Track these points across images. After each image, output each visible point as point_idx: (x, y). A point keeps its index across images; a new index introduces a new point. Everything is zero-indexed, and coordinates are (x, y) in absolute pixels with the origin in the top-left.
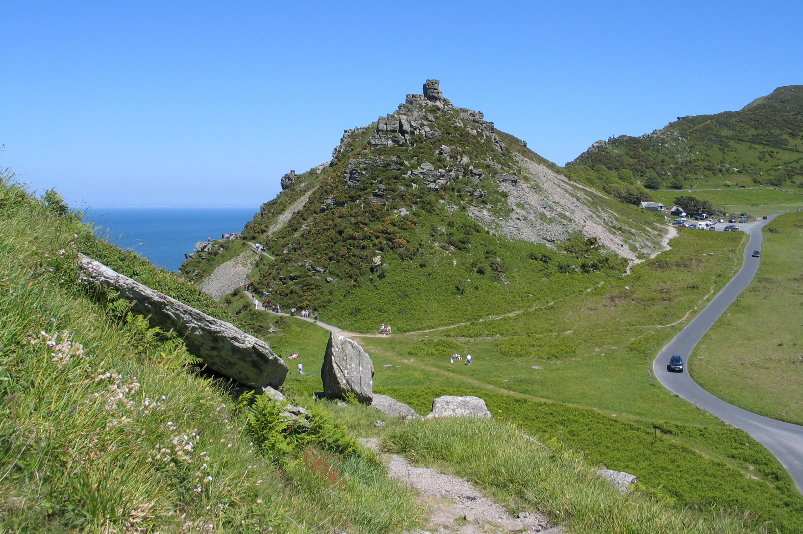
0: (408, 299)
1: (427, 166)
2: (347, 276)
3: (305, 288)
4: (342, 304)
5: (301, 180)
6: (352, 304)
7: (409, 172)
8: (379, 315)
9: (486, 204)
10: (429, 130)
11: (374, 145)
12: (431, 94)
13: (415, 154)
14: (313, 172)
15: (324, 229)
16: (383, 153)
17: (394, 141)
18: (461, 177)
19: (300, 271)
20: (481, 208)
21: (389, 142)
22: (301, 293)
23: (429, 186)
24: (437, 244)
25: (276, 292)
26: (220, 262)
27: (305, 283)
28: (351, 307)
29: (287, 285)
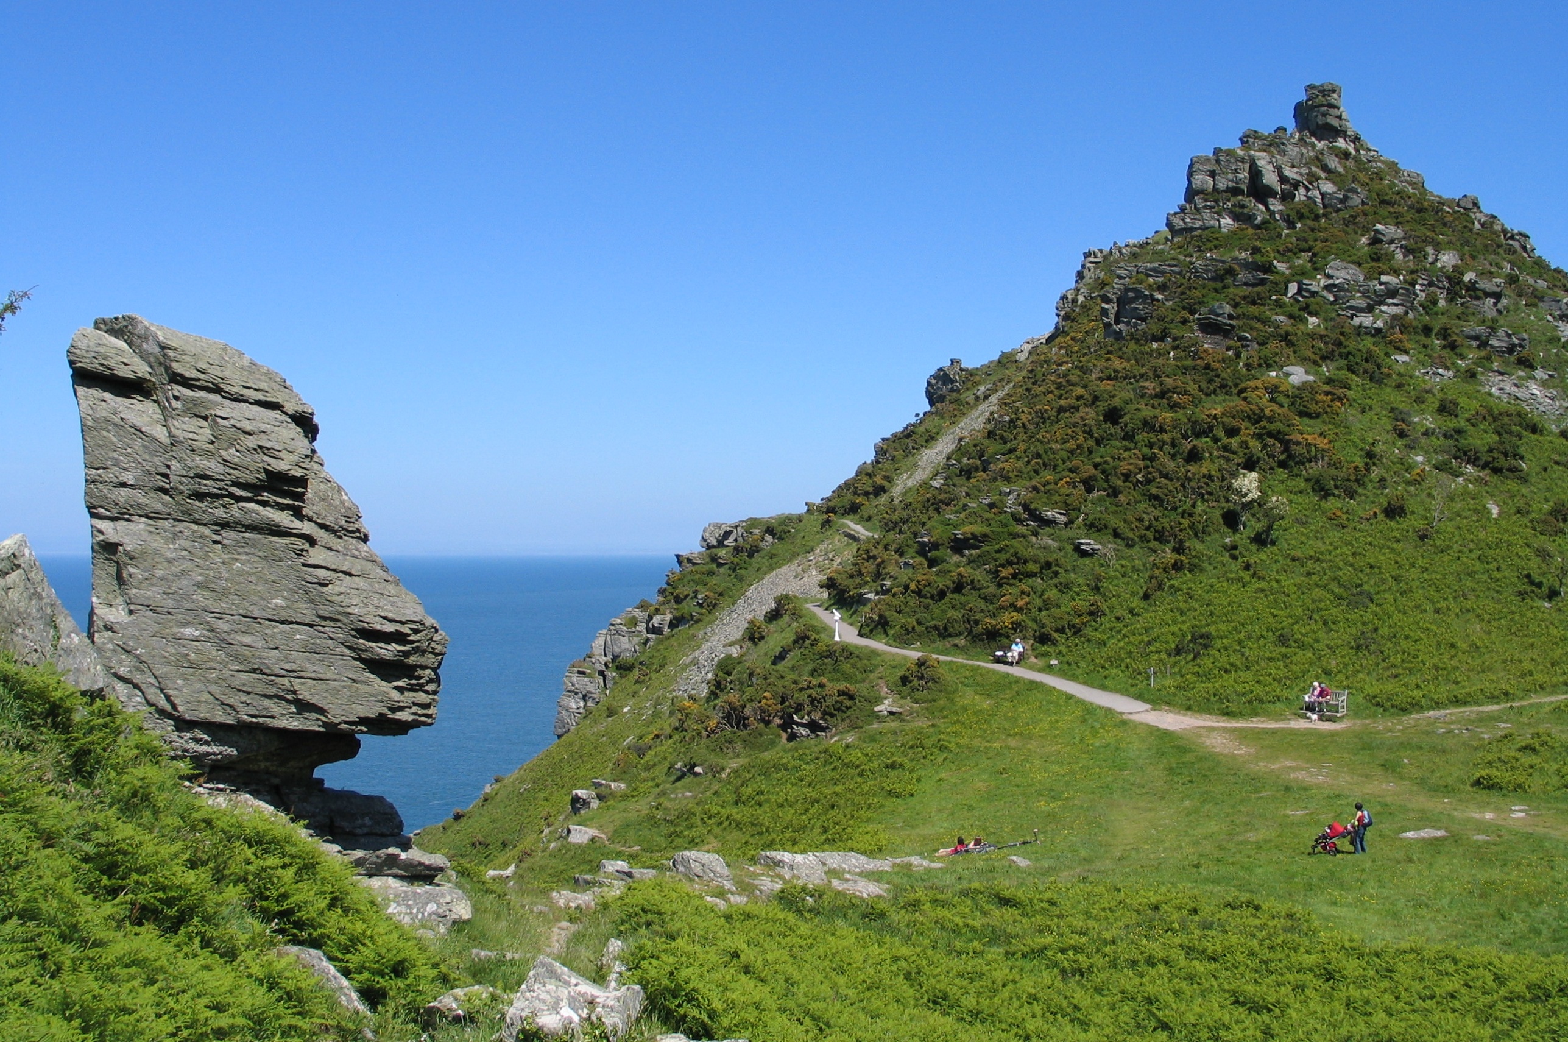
0: (1373, 607)
1: (1342, 273)
2: (1150, 535)
3: (1004, 573)
4: (1140, 623)
5: (977, 379)
6: (1175, 622)
7: (1293, 288)
8: (1285, 656)
9: (1532, 367)
10: (1335, 189)
11: (1182, 230)
12: (1320, 120)
13: (1304, 245)
14: (1006, 360)
15: (1061, 410)
16: (1209, 245)
17: (1236, 217)
18: (1442, 303)
19: (988, 522)
20: (1520, 378)
21: (1223, 221)
22: (992, 589)
23: (1356, 321)
24: (1420, 459)
25: (907, 587)
26: (764, 569)
27: (1003, 557)
28: (1175, 629)
29: (944, 566)
